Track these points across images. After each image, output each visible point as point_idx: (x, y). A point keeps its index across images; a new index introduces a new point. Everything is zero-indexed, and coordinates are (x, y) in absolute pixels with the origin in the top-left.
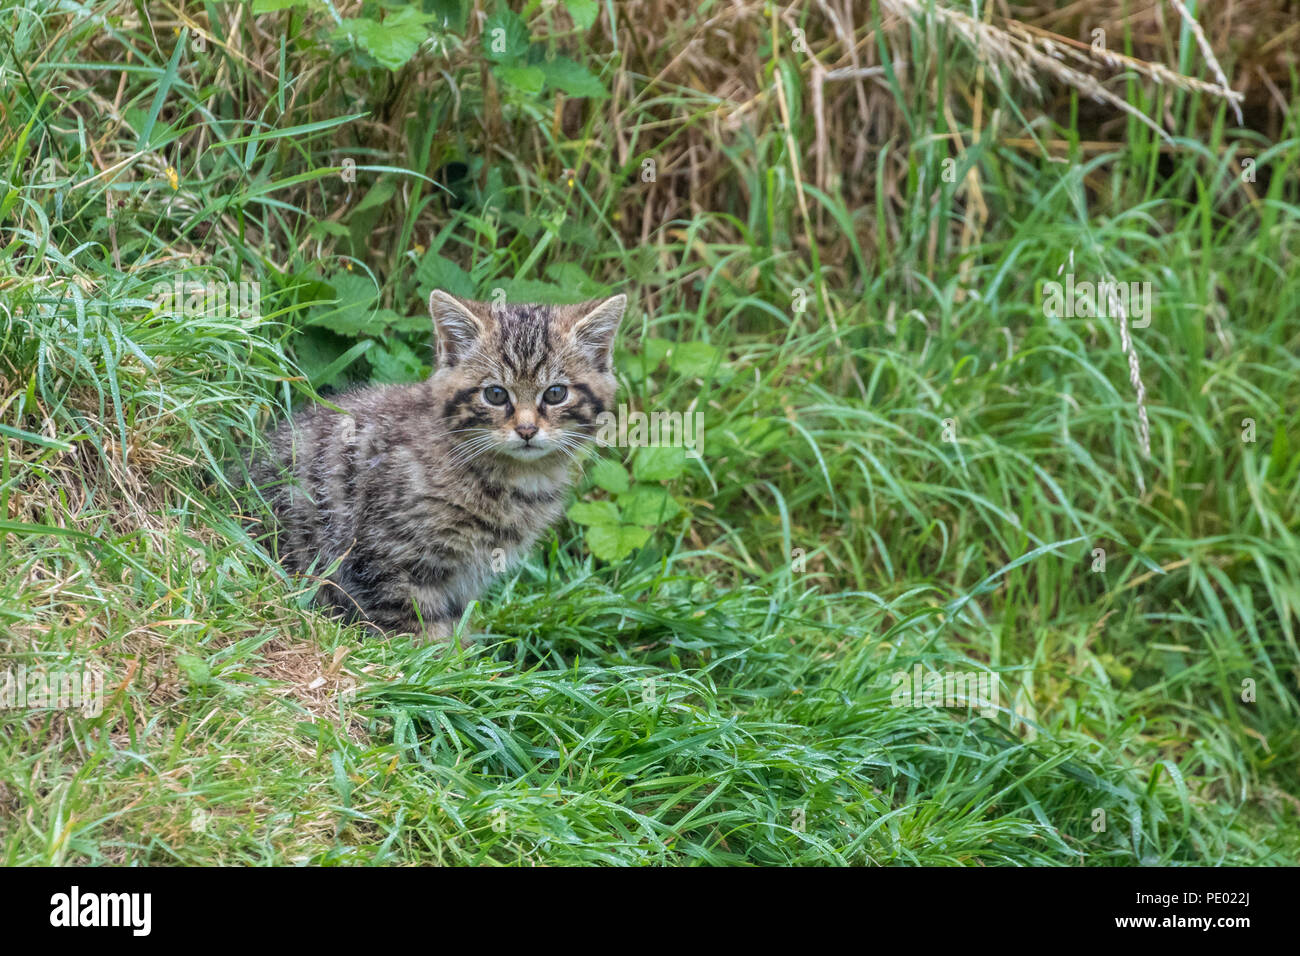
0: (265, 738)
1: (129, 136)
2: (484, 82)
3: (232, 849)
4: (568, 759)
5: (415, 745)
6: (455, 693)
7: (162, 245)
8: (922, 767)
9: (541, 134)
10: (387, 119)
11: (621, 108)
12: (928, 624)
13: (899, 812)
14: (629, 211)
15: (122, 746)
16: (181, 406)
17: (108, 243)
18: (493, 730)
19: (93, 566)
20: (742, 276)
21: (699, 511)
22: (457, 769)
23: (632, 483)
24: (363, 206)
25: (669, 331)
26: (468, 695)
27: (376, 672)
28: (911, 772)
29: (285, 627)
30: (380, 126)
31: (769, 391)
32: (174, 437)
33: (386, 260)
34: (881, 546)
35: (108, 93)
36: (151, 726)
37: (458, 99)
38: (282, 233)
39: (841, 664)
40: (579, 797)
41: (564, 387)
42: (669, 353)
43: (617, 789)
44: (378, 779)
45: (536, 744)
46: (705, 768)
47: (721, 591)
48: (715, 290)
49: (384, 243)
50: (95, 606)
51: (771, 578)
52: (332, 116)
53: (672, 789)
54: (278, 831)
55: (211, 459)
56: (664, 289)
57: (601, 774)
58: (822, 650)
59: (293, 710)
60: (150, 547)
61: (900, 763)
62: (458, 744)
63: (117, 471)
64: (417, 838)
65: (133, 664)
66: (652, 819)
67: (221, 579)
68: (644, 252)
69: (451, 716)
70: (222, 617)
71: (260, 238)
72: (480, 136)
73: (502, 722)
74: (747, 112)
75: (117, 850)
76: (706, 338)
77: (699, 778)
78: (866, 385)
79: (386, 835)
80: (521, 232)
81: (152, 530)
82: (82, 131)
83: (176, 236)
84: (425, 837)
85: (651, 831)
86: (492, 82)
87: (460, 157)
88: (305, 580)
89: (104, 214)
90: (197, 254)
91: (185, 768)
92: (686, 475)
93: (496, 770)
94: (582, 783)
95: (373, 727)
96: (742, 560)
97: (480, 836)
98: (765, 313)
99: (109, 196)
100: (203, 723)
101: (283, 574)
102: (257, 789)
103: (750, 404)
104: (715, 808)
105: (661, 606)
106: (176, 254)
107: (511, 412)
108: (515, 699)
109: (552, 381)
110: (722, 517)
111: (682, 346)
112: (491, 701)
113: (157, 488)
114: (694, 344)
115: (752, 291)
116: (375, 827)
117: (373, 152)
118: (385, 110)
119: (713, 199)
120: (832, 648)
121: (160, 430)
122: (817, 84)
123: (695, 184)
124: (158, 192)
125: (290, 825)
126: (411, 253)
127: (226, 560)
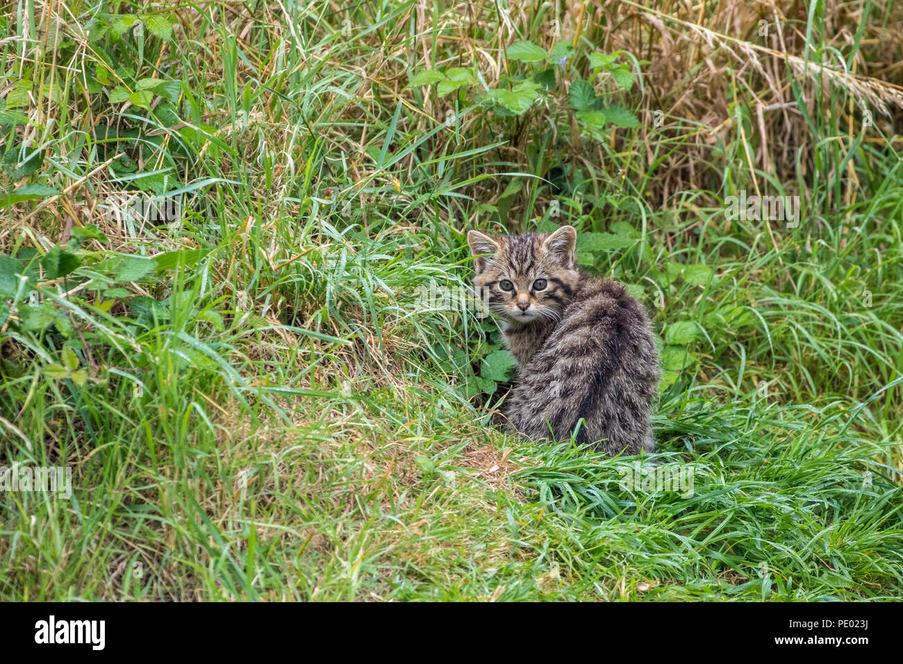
0: (467, 502)
1: (369, 161)
2: (570, 121)
3: (452, 566)
4: (641, 507)
5: (552, 502)
6: (573, 471)
7: (393, 223)
8: (841, 501)
9: (603, 149)
10: (516, 145)
11: (648, 132)
12: (840, 420)
13: (830, 528)
14: (655, 190)
15: (386, 511)
16: (409, 314)
17: (362, 223)
18: (595, 491)
19: (364, 408)
20: (721, 226)
21: (705, 360)
22: (577, 514)
23: (666, 345)
24: (505, 195)
25: (682, 257)
26: (580, 472)
27: (528, 461)
28: (835, 505)
29: (475, 438)
30: (512, 149)
31: (741, 290)
32: (407, 332)
33: (519, 225)
34: (808, 376)
35: (356, 137)
36: (402, 498)
37: (556, 132)
38: (459, 212)
39: (792, 444)
40: (647, 528)
41: (545, 280)
42: (682, 271)
43: (669, 522)
44: (533, 522)
45: (620, 498)
46: (718, 508)
47: (720, 406)
48: (707, 233)
49: (518, 215)
50: (368, 430)
51: (748, 397)
52: (485, 145)
53: (700, 521)
54: (478, 554)
55: (428, 344)
56: (677, 234)
57: (660, 514)
58: (779, 436)
59: (482, 485)
60: (395, 394)
61: (829, 499)
62: (576, 500)
63: (376, 352)
64: (557, 555)
65: (390, 463)
66: (690, 538)
67: (437, 410)
68: (666, 213)
69: (571, 484)
70: (439, 433)
71: (448, 217)
72: (569, 151)
73: (601, 487)
74: (719, 131)
75: (387, 570)
76: (704, 262)
77: (716, 514)
78: (796, 284)
79: (539, 555)
80: (596, 205)
81: (397, 386)
82: (344, 159)
83: (400, 217)
84: (561, 554)
85: (690, 547)
86: (575, 122)
87: (557, 165)
88: (484, 411)
89: (359, 207)
90: (412, 227)
91: (424, 521)
92: (697, 340)
93: (599, 514)
94: (648, 520)
95: (528, 492)
96: (730, 386)
97: (593, 552)
98: (736, 244)
99: (361, 197)
100: (431, 495)
101: (472, 408)
102: (465, 531)
103: (732, 297)
104: (725, 530)
105: (687, 416)
106: (400, 228)
107: (515, 295)
108: (606, 474)
109: (537, 277)
110: (717, 363)
111: (690, 266)
112: (594, 475)
113: (397, 361)
114: (697, 265)
115: (728, 233)
116: (532, 550)
117: (509, 164)
118: (515, 140)
119: (703, 181)
120: (784, 435)
121: (399, 328)
122: (760, 113)
123: (693, 173)
124: (388, 193)
125: (485, 551)
126: (533, 220)
127: (439, 400)
